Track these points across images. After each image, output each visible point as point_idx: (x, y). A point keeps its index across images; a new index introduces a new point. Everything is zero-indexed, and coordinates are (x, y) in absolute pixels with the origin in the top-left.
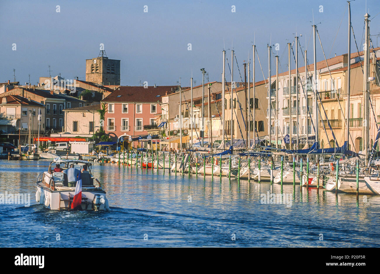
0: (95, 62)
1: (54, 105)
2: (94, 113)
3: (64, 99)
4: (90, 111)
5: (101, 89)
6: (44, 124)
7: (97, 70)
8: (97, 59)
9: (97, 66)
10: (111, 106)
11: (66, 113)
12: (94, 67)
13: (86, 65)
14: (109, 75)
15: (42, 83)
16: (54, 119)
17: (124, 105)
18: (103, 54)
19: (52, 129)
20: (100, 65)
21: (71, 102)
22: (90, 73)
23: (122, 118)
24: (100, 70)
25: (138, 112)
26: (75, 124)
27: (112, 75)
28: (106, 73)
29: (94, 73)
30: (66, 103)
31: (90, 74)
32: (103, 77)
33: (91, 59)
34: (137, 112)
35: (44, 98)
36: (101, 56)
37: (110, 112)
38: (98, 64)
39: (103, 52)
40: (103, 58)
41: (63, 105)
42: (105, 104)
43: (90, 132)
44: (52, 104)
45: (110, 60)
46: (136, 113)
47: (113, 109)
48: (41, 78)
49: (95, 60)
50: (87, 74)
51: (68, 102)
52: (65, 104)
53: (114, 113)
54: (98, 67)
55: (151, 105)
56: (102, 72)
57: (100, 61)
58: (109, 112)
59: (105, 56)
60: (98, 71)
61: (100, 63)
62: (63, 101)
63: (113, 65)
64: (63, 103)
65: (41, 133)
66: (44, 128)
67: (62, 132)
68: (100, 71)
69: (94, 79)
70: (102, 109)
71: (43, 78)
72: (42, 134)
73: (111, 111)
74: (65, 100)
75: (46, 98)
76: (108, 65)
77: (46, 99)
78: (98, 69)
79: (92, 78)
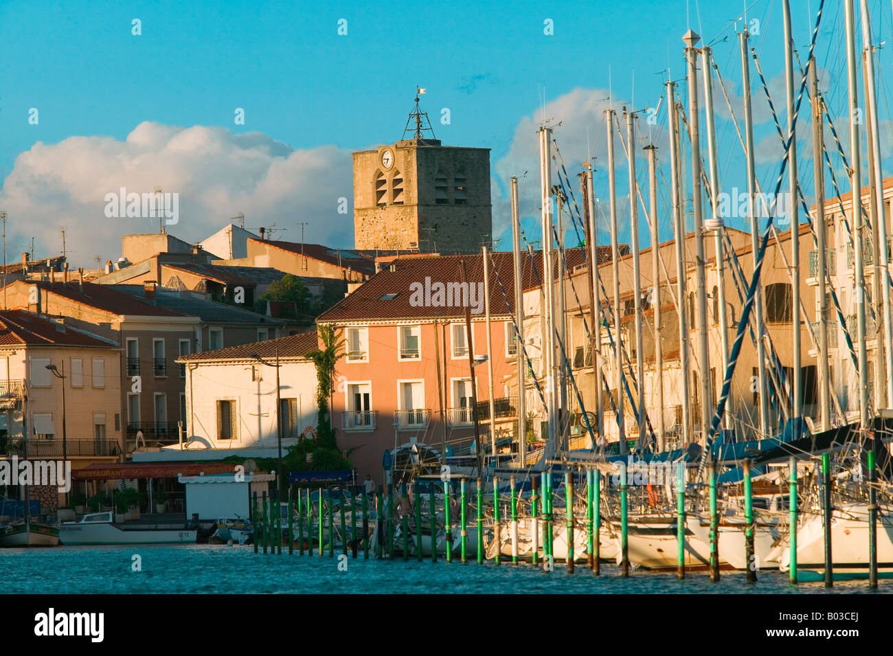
0: (390, 162)
1: (155, 339)
2: (278, 366)
3: (197, 315)
4: (263, 359)
5: (351, 270)
6: (117, 416)
7: (397, 192)
8: (394, 149)
9: (398, 177)
10: (355, 333)
11: (191, 370)
12: (384, 182)
13: (353, 175)
14: (443, 209)
15: (121, 260)
16: (159, 393)
17: (406, 330)
18: (419, 129)
19: (140, 434)
20: (407, 173)
21: (224, 328)
22: (371, 205)
23: (399, 381)
24: (409, 192)
25: (460, 355)
26: (225, 408)
27: (456, 208)
28: (434, 202)
29: (385, 204)
30: (205, 330)
31: (369, 212)
32: (422, 223)
33: (372, 152)
34: (456, 355)
35: (114, 315)
36: (411, 136)
37: (355, 358)
38: (402, 171)
39: (419, 122)
40: (419, 142)
41: (195, 341)
42: (335, 329)
43: (282, 440)
44: (146, 336)
45: (449, 149)
46: (453, 358)
47: (364, 346)
48: (129, 239)
49: (388, 155)
50: (358, 210)
51: (212, 329)
52: (199, 336)
53: (367, 361)
54: (401, 180)
55: (506, 323)
56: (415, 201)
57: (406, 158)
58: (350, 359)
59: (427, 135)
60: (400, 198)
61: (408, 164)
62: (193, 324)
63: (462, 171)
64: (194, 333)
65: (108, 448)
66: (117, 429)
67: (178, 442)
68: (409, 198)
69: (384, 228)
70: (322, 347)
71: (134, 237)
72: (110, 455)
73: (355, 354)
74: (198, 319)
75: (122, 316)
76: (440, 171)
77: (121, 318)
78: (402, 190)
79: (380, 227)
